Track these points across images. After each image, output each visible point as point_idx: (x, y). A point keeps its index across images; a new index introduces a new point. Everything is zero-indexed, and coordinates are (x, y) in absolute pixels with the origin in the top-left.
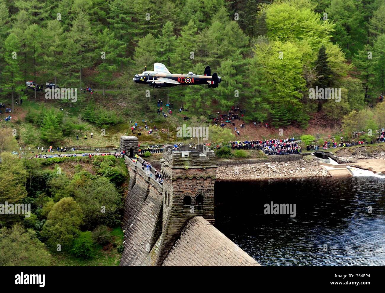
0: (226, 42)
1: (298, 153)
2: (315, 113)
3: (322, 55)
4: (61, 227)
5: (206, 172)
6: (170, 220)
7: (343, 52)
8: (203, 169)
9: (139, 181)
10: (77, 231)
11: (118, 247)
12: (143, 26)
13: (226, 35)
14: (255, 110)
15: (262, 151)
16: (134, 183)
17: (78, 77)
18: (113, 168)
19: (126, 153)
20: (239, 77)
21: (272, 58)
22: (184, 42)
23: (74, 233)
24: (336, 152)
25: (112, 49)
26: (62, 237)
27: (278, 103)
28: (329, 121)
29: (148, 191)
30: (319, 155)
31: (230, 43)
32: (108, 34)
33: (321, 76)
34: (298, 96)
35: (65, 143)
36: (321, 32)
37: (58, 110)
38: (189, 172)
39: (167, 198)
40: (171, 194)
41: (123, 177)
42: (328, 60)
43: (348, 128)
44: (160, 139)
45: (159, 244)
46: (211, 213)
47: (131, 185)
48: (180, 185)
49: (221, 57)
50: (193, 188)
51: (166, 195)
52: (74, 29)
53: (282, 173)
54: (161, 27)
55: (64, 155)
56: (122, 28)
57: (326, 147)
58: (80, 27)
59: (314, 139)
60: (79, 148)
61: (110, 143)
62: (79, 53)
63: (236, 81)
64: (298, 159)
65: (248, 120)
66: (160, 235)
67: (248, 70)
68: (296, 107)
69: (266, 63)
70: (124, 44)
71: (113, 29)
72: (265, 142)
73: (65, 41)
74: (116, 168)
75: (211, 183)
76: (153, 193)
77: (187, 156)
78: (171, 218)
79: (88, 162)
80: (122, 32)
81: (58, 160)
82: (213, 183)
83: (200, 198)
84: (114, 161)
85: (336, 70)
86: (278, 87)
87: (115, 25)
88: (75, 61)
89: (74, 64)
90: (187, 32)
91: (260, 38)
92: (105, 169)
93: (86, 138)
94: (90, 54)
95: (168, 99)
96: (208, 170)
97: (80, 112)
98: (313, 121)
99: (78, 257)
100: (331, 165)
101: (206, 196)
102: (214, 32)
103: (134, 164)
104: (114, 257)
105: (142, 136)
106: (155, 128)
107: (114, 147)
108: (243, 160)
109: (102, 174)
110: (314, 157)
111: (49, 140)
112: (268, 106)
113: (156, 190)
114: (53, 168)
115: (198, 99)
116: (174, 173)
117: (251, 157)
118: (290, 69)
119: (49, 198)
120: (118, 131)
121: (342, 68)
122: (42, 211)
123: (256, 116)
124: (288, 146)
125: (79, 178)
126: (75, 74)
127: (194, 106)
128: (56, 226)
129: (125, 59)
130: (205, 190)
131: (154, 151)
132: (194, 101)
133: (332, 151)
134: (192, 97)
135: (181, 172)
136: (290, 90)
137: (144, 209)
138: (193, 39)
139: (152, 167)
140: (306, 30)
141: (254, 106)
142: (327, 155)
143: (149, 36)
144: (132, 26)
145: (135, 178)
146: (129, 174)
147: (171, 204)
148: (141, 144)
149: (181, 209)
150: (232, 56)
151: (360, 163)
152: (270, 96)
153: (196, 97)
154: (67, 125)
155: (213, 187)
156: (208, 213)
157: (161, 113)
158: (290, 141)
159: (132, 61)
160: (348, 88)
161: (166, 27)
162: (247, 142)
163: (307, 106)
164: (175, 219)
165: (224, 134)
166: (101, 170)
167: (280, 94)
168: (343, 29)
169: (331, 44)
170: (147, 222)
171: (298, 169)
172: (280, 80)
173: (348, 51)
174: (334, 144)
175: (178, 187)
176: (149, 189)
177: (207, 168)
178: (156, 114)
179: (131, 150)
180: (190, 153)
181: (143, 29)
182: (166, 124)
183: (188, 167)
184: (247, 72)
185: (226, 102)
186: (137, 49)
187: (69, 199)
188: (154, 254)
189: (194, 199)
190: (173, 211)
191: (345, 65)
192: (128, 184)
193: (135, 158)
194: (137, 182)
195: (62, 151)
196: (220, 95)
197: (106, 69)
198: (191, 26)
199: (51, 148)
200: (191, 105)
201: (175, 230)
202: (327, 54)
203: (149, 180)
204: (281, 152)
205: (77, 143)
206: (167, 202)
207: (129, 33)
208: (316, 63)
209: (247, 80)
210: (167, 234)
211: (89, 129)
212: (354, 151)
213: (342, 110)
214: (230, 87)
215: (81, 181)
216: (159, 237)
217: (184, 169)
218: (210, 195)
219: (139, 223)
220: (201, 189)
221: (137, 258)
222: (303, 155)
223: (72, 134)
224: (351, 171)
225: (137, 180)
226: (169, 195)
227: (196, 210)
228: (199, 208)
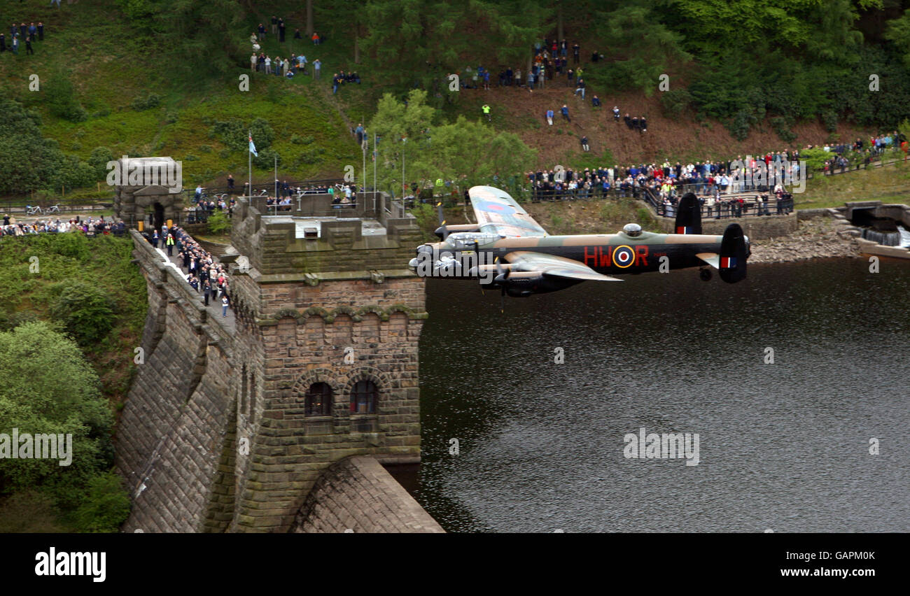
5: (385, 295)
6: (254, 474)
8: (376, 283)
9: (175, 325)
16: (160, 331)
29: (201, 360)
38: (324, 295)
39: (249, 392)
40: (260, 377)
46: (409, 443)
47: (151, 340)
48: (292, 342)
50: (341, 354)
51: (245, 379)
64: (778, 232)
75: (408, 334)
76: (216, 369)
77: (315, 234)
78: (260, 466)
82: (415, 332)
83: (366, 389)
96: (396, 287)
101: (386, 379)
113: (224, 358)
116: (267, 297)
130: (383, 361)
135: (294, 295)
137: (186, 429)
145: (162, 314)
147: (260, 411)
149: (297, 430)
155: (413, 350)
156: (397, 443)
164: (276, 467)
170: (193, 478)
175: (282, 350)
176: (204, 355)
177: (388, 279)
180: (324, 225)
183: (318, 276)
189: (346, 393)
190: (265, 437)
194: (169, 329)
201: (276, 509)
203: (204, 322)
206: (248, 406)
217: (305, 283)
218: (403, 376)
219: (165, 480)
220: (370, 358)
225: (168, 320)
226: (253, 378)
227: (355, 435)
228: (363, 426)
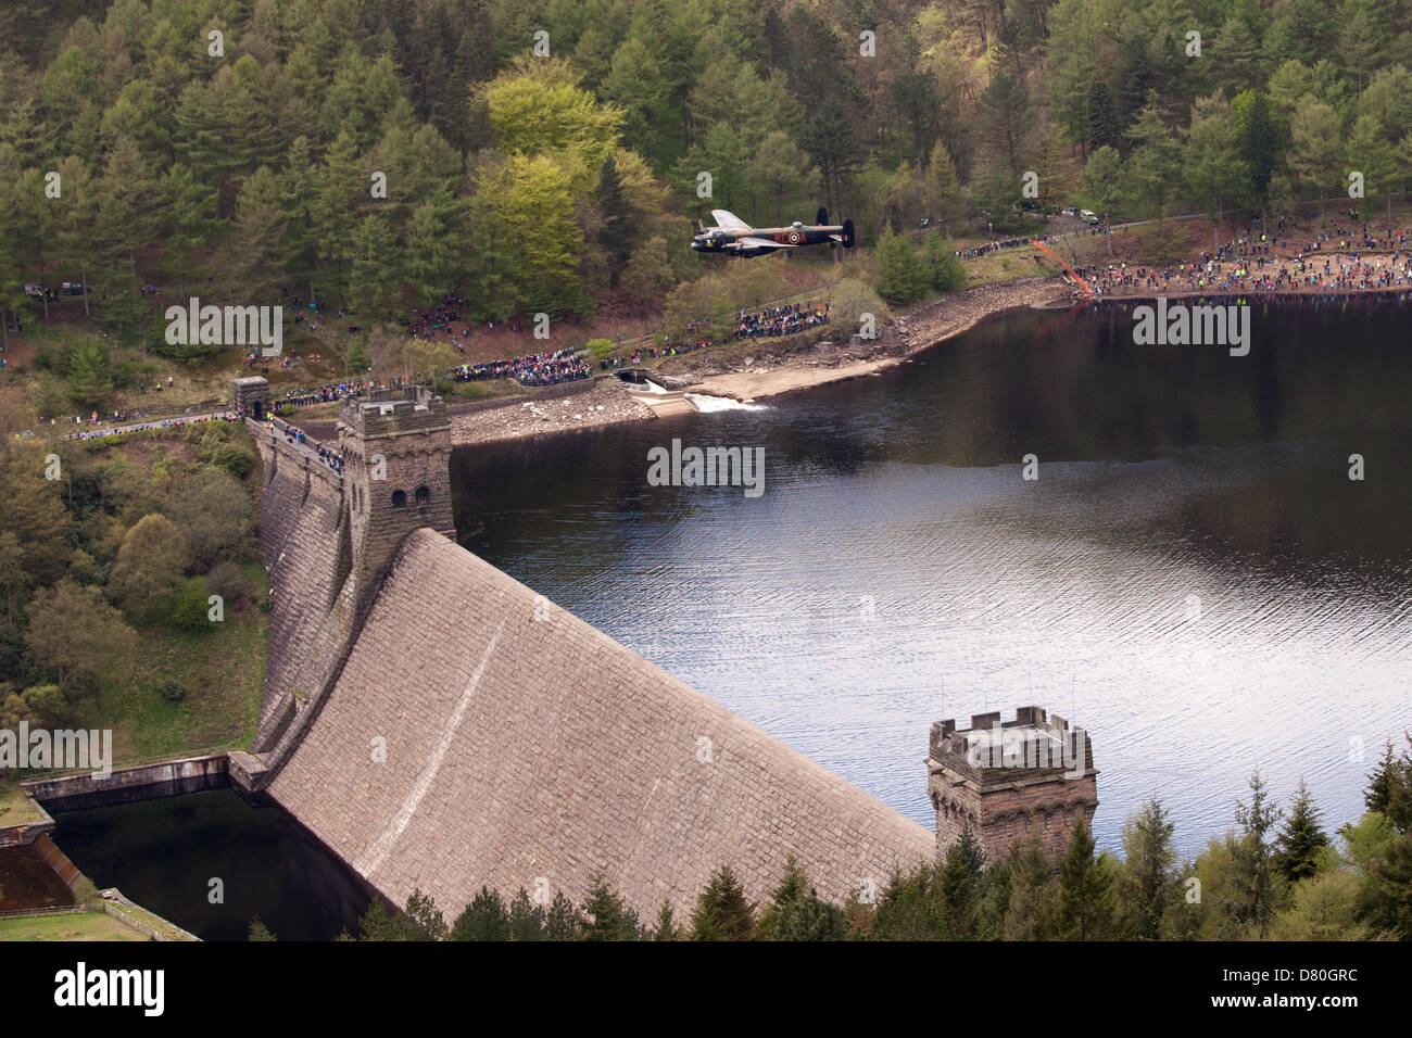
0: (418, 169)
1: (586, 377)
2: (606, 292)
3: (610, 175)
4: (147, 574)
5: (430, 441)
6: (368, 542)
7: (648, 165)
8: (425, 435)
9: (284, 467)
10: (179, 579)
11: (261, 602)
12: (247, 151)
13: (416, 154)
14: (490, 299)
15: (514, 381)
16: (274, 471)
17: (128, 269)
18: (227, 445)
19: (247, 413)
20: (452, 237)
21: (513, 192)
22: (333, 175)
23: (173, 584)
24: (659, 368)
25: (193, 204)
26: (152, 594)
27: (533, 280)
28: (635, 306)
30: (626, 377)
31: (427, 169)
32: (180, 175)
33: (612, 218)
34: (571, 262)
35: (121, 402)
36: (601, 129)
37: (97, 338)
38: (399, 443)
39: (358, 499)
40: (366, 491)
41: (248, 461)
42: (621, 184)
43: (676, 316)
44: (307, 376)
45: (350, 589)
46: (448, 519)
47: (268, 476)
49: (409, 199)
50: (409, 474)
51: (354, 492)
52: (112, 168)
53: (560, 421)
54: (285, 148)
55: (126, 429)
56: (203, 159)
57: (637, 361)
58: (124, 166)
59: (614, 345)
60: (148, 410)
61: (210, 395)
62: (128, 218)
63: (447, 244)
64: (587, 389)
65: (476, 320)
66: (350, 571)
67: (469, 220)
68: (570, 285)
69: (502, 203)
70: (214, 192)
71: (188, 163)
72: (517, 362)
73: (95, 198)
74: (233, 444)
75: (443, 461)
76: (318, 488)
77: (391, 411)
78: (371, 538)
79: (175, 438)
80: (208, 166)
81: (116, 440)
82: (446, 459)
83: (423, 492)
84: (225, 430)
85: (638, 203)
86: (531, 248)
87: (191, 154)
88: (122, 235)
89: (120, 241)
90: (339, 156)
91: (485, 152)
92: (212, 448)
93: (159, 390)
94: (148, 219)
95: (313, 293)
96: (434, 436)
97: (141, 337)
98: (604, 309)
99: (187, 629)
100: (654, 395)
101: (433, 486)
102: (392, 150)
103: (269, 432)
104: (257, 622)
105: (271, 373)
106: (295, 354)
107: (218, 400)
108: (479, 402)
109: (207, 460)
110: (618, 381)
111: (90, 401)
112: (515, 289)
113: (324, 481)
114: (109, 457)
115: (376, 288)
117: (495, 395)
118: (551, 211)
119: (110, 518)
120: (222, 367)
121: (650, 197)
122: (104, 546)
123: (494, 311)
124: (564, 365)
125: (163, 471)
126: (125, 262)
127: (369, 304)
128: (138, 574)
129: (219, 223)
130: (431, 476)
131: (301, 402)
132: (368, 293)
133: (652, 367)
134: (363, 286)
135: (383, 445)
136: (555, 253)
137: (305, 522)
138: (350, 167)
139: (307, 437)
140: (570, 127)
141: (487, 291)
142: (642, 374)
143: (263, 169)
144: (226, 151)
145: (275, 461)
146: (259, 455)
147: (367, 508)
148: (273, 389)
149: (389, 517)
150: (432, 194)
151: (707, 385)
152: (517, 270)
153: (372, 285)
154: (118, 367)
155: (446, 469)
156: (441, 519)
157: (302, 324)
158: (565, 354)
159: (233, 224)
160: (665, 237)
161: (295, 149)
162: (481, 366)
163: (591, 279)
164: (379, 538)
165: (438, 354)
166: (204, 452)
167: (536, 262)
168: (641, 117)
169: (621, 151)
170: (316, 548)
171: (591, 409)
172: (532, 235)
173: (656, 161)
174: (652, 351)
176: (309, 482)
177: (432, 432)
178: (293, 326)
179: (257, 405)
180: (395, 406)
181: (246, 156)
182: (316, 345)
183: (394, 434)
184: (466, 224)
185: (432, 289)
186: (241, 199)
187: (155, 517)
188: (342, 610)
189: (412, 495)
190: (373, 521)
191: (654, 191)
192: (261, 473)
193: (266, 420)
194: (279, 469)
195: (119, 420)
196: (418, 276)
197: (184, 247)
198: (345, 142)
199: (95, 416)
200: (362, 301)
201: (381, 560)
202: (618, 174)
203: (308, 464)
204: (552, 378)
205: (144, 401)
206: (358, 508)
207: (220, 168)
208: (599, 192)
209: (469, 241)
210: (366, 569)
211: (164, 371)
212: (693, 362)
213: (658, 281)
214: (436, 259)
215: (169, 478)
216: (347, 577)
217: (388, 438)
218: (442, 483)
219: (297, 551)
220: (424, 475)
221: (305, 622)
222: (596, 379)
223: (132, 383)
224: (693, 403)
225: (279, 464)
226: (361, 491)
227: (418, 517)
228: (423, 511)
